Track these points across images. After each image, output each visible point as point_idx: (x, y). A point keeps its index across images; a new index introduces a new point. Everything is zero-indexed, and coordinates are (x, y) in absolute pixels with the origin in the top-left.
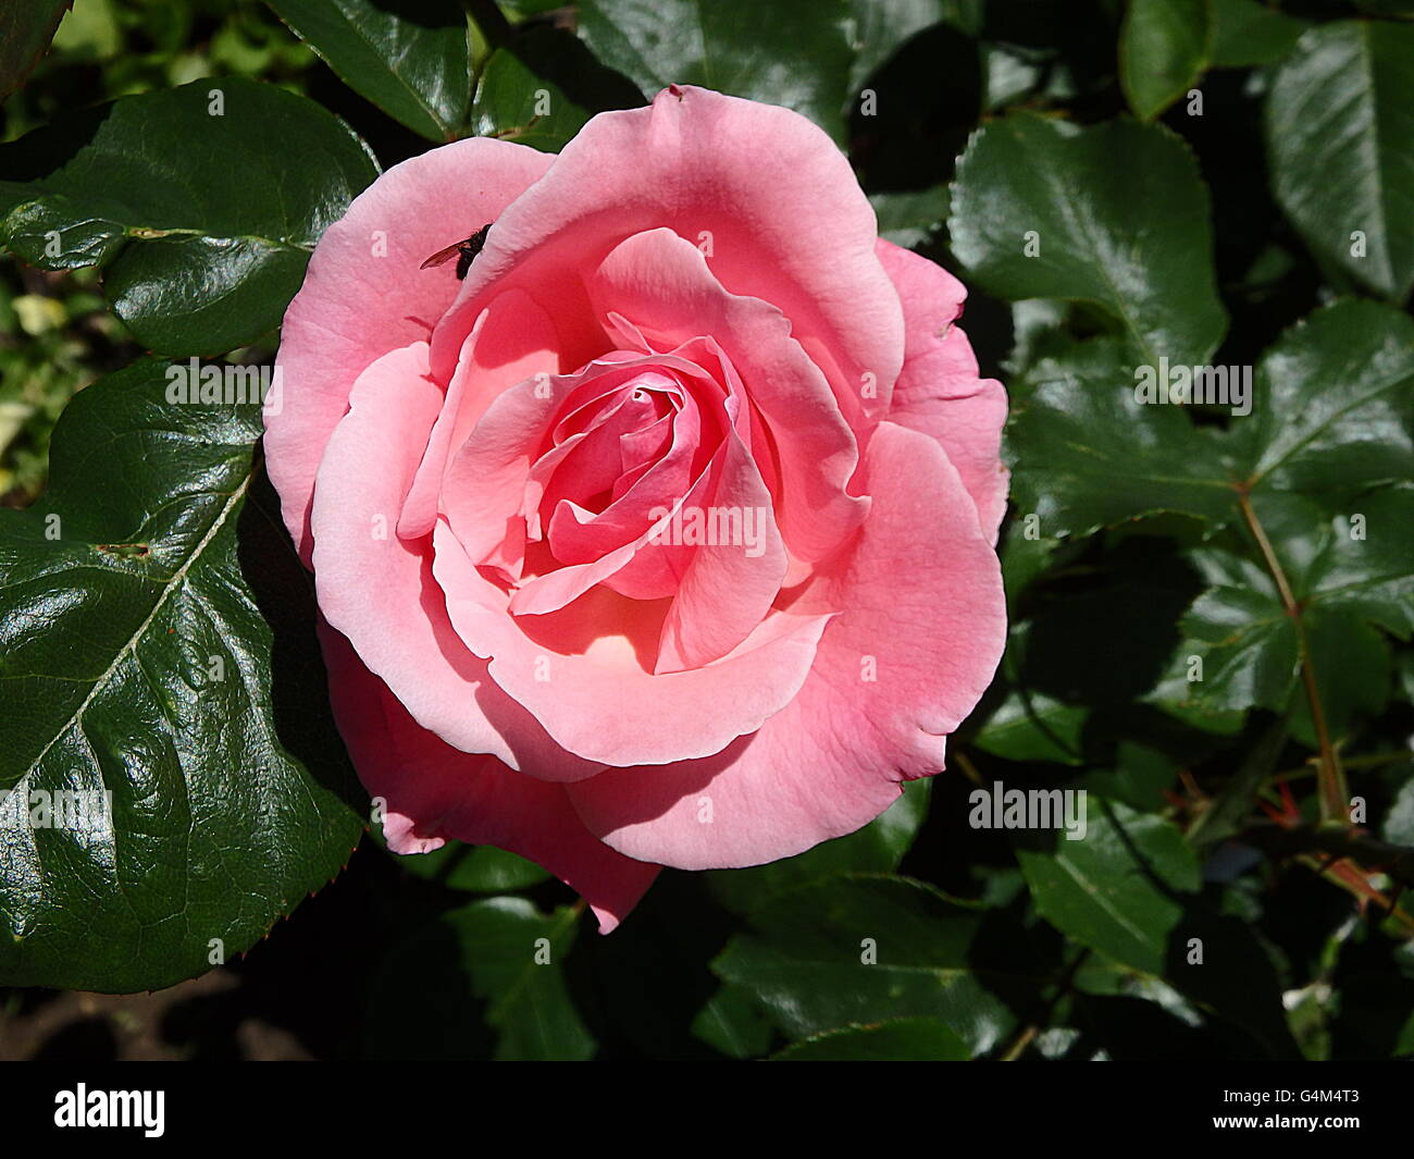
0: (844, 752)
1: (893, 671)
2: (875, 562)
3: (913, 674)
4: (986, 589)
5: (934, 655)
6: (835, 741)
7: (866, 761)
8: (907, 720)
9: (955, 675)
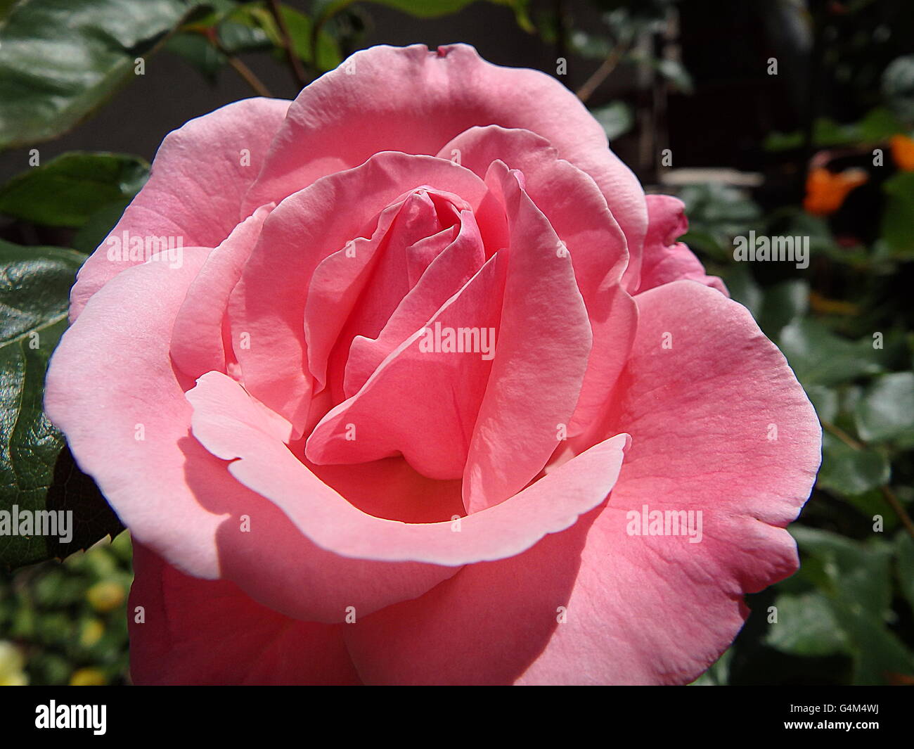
0: (667, 565)
1: (699, 481)
2: (649, 394)
3: (724, 476)
4: (777, 384)
5: (742, 456)
6: (653, 555)
7: (697, 571)
8: (736, 514)
9: (775, 464)
